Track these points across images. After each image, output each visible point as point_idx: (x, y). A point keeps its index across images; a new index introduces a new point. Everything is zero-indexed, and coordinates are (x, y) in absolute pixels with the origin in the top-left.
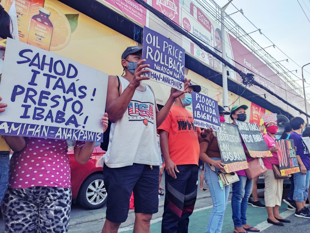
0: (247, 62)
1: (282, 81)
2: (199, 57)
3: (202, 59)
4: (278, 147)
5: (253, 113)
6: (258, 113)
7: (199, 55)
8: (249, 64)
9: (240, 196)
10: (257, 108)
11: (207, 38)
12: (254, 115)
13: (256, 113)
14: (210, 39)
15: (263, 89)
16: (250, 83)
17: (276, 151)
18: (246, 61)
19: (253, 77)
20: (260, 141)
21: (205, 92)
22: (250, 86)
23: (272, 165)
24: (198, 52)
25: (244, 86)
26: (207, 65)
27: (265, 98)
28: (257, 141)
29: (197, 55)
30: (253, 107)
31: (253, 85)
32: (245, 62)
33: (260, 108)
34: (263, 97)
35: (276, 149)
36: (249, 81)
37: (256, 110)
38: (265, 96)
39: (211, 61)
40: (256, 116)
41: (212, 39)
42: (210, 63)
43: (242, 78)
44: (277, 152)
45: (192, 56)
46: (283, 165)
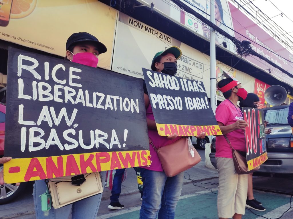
0: (250, 34)
1: (291, 55)
2: (191, 27)
3: (195, 29)
4: (246, 120)
5: (257, 90)
6: (262, 90)
7: (191, 25)
8: (252, 36)
9: (151, 207)
10: (261, 85)
11: (201, 6)
12: (258, 93)
13: (261, 90)
14: (205, 7)
15: (263, 60)
16: (247, 52)
17: (244, 127)
18: (250, 32)
19: (249, 45)
20: (200, 108)
21: (201, 68)
22: (246, 56)
23: (233, 150)
24: (190, 22)
25: (239, 56)
26: (200, 35)
27: (270, 73)
28: (191, 109)
29: (188, 25)
30: (257, 84)
31: (250, 54)
32: (247, 34)
33: (265, 85)
34: (268, 72)
35: (243, 123)
36: (245, 50)
37: (260, 87)
38: (270, 71)
39: (207, 31)
40: (261, 93)
41: (207, 8)
42: (205, 34)
43: (237, 46)
44: (245, 129)
45: (182, 25)
46: (251, 152)
